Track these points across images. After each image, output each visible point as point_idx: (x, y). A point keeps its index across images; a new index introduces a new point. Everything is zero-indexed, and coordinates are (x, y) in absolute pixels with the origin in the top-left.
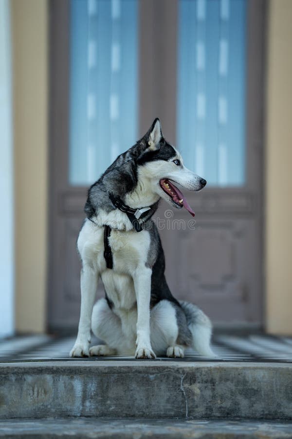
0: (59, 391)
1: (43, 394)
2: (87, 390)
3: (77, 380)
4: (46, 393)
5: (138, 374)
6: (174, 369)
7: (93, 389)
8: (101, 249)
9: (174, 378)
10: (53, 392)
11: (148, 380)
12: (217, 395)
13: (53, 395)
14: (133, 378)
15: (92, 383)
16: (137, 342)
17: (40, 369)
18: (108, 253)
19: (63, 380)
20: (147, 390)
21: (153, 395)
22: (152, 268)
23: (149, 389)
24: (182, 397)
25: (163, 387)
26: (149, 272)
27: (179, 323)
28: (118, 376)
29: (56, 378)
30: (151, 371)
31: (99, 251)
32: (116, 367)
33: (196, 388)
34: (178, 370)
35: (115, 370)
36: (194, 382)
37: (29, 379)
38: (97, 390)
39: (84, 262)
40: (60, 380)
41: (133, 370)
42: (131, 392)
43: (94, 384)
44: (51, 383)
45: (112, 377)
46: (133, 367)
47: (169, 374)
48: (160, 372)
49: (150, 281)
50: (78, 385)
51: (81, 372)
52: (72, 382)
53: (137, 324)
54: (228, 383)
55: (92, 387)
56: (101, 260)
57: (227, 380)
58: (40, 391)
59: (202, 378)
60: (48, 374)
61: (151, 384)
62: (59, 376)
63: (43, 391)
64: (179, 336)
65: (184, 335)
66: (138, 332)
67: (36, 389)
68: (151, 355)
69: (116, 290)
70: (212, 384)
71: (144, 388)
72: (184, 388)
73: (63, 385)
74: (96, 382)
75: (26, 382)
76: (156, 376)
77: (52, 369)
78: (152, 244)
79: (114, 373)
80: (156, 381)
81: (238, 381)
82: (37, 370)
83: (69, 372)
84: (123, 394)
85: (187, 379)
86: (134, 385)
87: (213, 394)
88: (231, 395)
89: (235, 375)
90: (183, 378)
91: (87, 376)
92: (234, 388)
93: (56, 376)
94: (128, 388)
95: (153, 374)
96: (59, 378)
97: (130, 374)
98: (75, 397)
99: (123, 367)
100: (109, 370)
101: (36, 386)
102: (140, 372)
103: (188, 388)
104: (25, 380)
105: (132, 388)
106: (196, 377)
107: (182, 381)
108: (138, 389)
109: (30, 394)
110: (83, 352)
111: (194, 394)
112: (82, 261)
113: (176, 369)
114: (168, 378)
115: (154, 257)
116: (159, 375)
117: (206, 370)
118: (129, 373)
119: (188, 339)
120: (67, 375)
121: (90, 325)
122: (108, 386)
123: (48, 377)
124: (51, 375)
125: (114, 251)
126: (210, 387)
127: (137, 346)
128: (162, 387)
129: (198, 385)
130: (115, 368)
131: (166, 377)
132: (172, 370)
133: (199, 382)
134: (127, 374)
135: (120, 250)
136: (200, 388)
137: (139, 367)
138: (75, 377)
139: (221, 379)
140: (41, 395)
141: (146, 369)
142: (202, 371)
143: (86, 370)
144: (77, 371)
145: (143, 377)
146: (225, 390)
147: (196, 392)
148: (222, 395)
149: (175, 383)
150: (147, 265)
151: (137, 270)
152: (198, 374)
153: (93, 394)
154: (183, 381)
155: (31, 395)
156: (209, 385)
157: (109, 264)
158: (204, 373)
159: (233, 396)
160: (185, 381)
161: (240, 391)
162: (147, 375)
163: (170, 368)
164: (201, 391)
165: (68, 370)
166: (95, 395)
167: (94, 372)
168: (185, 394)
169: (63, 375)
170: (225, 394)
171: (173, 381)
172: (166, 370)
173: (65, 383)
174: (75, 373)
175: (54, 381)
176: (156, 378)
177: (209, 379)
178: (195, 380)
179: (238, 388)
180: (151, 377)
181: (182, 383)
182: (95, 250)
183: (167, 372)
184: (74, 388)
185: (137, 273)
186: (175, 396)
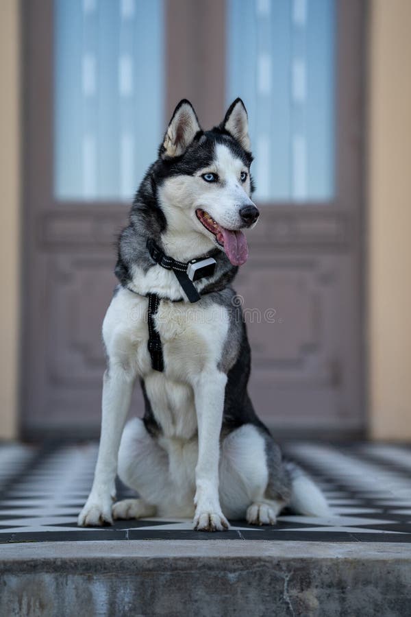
0: (66, 604)
1: (37, 610)
2: (117, 600)
3: (98, 583)
4: (42, 606)
5: (209, 572)
6: (271, 562)
7: (126, 600)
8: (144, 337)
9: (272, 580)
10: (56, 605)
11: (225, 582)
12: (349, 611)
13: (55, 611)
14: (198, 579)
15: (125, 588)
16: (196, 499)
17: (32, 563)
18: (154, 343)
19: (73, 582)
20: (224, 601)
21: (235, 610)
22: (227, 373)
23: (226, 598)
24: (287, 613)
25: (253, 594)
26: (222, 379)
27: (271, 464)
28: (172, 575)
29: (61, 579)
30: (231, 566)
31: (139, 339)
32: (168, 559)
33: (312, 597)
34: (278, 565)
35: (167, 563)
36: (309, 585)
37: (13, 581)
38: (134, 600)
39: (113, 360)
40: (69, 582)
41: (199, 565)
42: (197, 604)
43: (128, 591)
44: (51, 590)
45: (162, 578)
46: (199, 558)
47: (263, 570)
48: (247, 568)
49: (224, 394)
50: (100, 592)
51: (105, 569)
52: (90, 586)
53: (198, 468)
54: (370, 588)
55: (126, 595)
56: (143, 354)
57: (367, 582)
58: (32, 604)
59: (321, 579)
60: (47, 572)
61: (231, 590)
62: (67, 576)
63: (37, 604)
64: (270, 485)
65: (278, 483)
66: (199, 482)
67: (25, 601)
68: (223, 524)
69: (170, 408)
70: (341, 591)
71: (219, 598)
72: (290, 597)
73: (73, 592)
74: (133, 587)
75: (6, 588)
76: (240, 575)
77: (55, 562)
78: (231, 330)
79: (165, 569)
80: (241, 585)
81: (387, 585)
82: (27, 565)
83: (84, 567)
84: (180, 607)
85: (295, 582)
86: (200, 592)
87: (342, 608)
88: (375, 610)
89: (381, 573)
90: (288, 579)
91: (117, 576)
92: (379, 597)
93: (61, 575)
94: (190, 596)
95: (235, 571)
96: (67, 580)
97: (193, 572)
98: (95, 614)
99: (182, 559)
100: (156, 565)
101: (24, 594)
102: (211, 568)
103: (297, 597)
104: (5, 584)
105: (197, 597)
106: (312, 576)
107: (286, 584)
108: (208, 598)
109: (14, 610)
110: (103, 516)
111: (307, 608)
112: (107, 358)
113: (275, 562)
114: (261, 579)
115: (234, 353)
116: (245, 573)
117: (329, 564)
118: (191, 568)
119: (286, 489)
120: (81, 574)
121: (115, 469)
122: (153, 593)
123: (47, 578)
124: (53, 575)
125: (165, 339)
126: (337, 596)
127: (196, 507)
128: (249, 595)
129: (315, 591)
130: (167, 561)
131: (258, 577)
132: (267, 564)
133: (317, 587)
134: (188, 571)
135: (174, 339)
136: (318, 598)
137: (210, 558)
138: (95, 578)
139: (356, 581)
140: (34, 611)
141: (222, 562)
142: (321, 567)
143: (115, 564)
144: (99, 567)
145: (216, 577)
146: (364, 600)
147: (311, 603)
148: (359, 609)
149: (274, 588)
150: (220, 366)
151: (203, 374)
152: (315, 572)
153: (126, 608)
154: (288, 584)
155: (16, 611)
156: (335, 591)
157: (157, 363)
158: (325, 569)
159: (378, 611)
160: (292, 584)
161: (392, 603)
162: (222, 573)
163: (265, 561)
164: (321, 602)
165: (83, 564)
166: (130, 610)
167: (128, 569)
168: (291, 609)
169: (74, 574)
170: (364, 608)
171: (270, 584)
172: (258, 564)
173: (76, 588)
174: (96, 571)
175: (57, 584)
176: (239, 579)
177: (335, 581)
178: (310, 583)
179: (388, 597)
180: (231, 576)
181: (286, 587)
182: (133, 338)
183: (259, 567)
184: (94, 598)
185: (203, 381)
186: (274, 612)
